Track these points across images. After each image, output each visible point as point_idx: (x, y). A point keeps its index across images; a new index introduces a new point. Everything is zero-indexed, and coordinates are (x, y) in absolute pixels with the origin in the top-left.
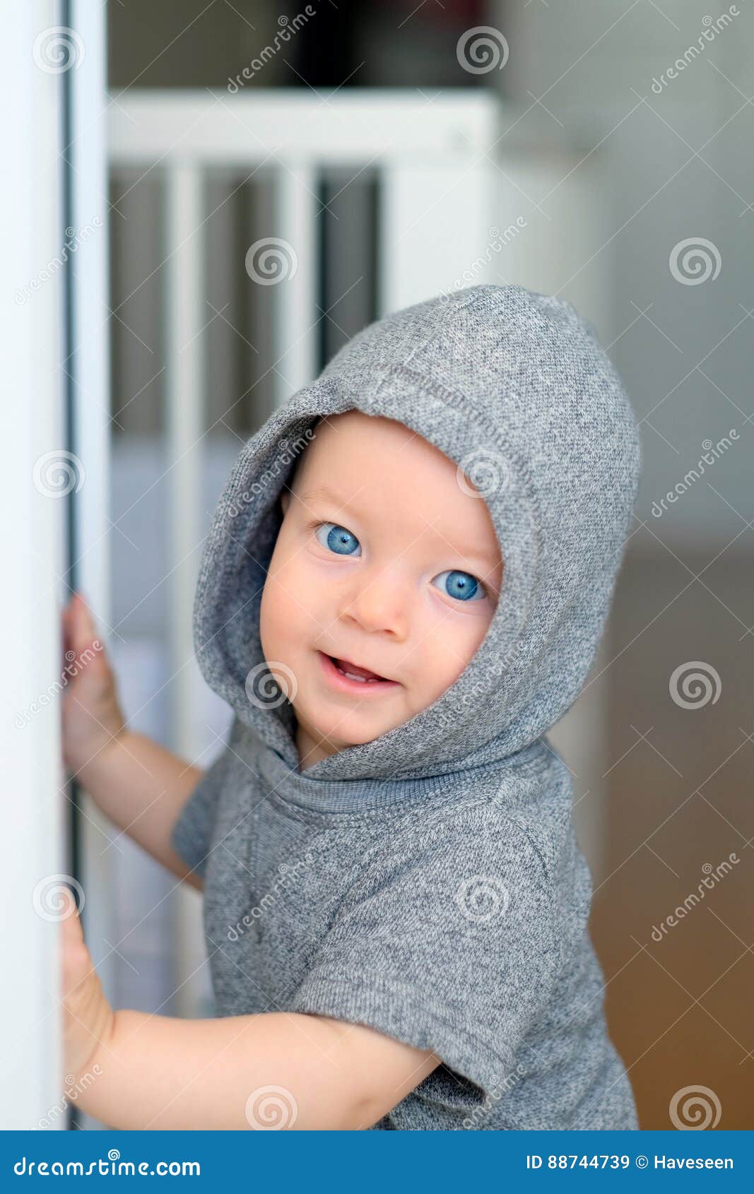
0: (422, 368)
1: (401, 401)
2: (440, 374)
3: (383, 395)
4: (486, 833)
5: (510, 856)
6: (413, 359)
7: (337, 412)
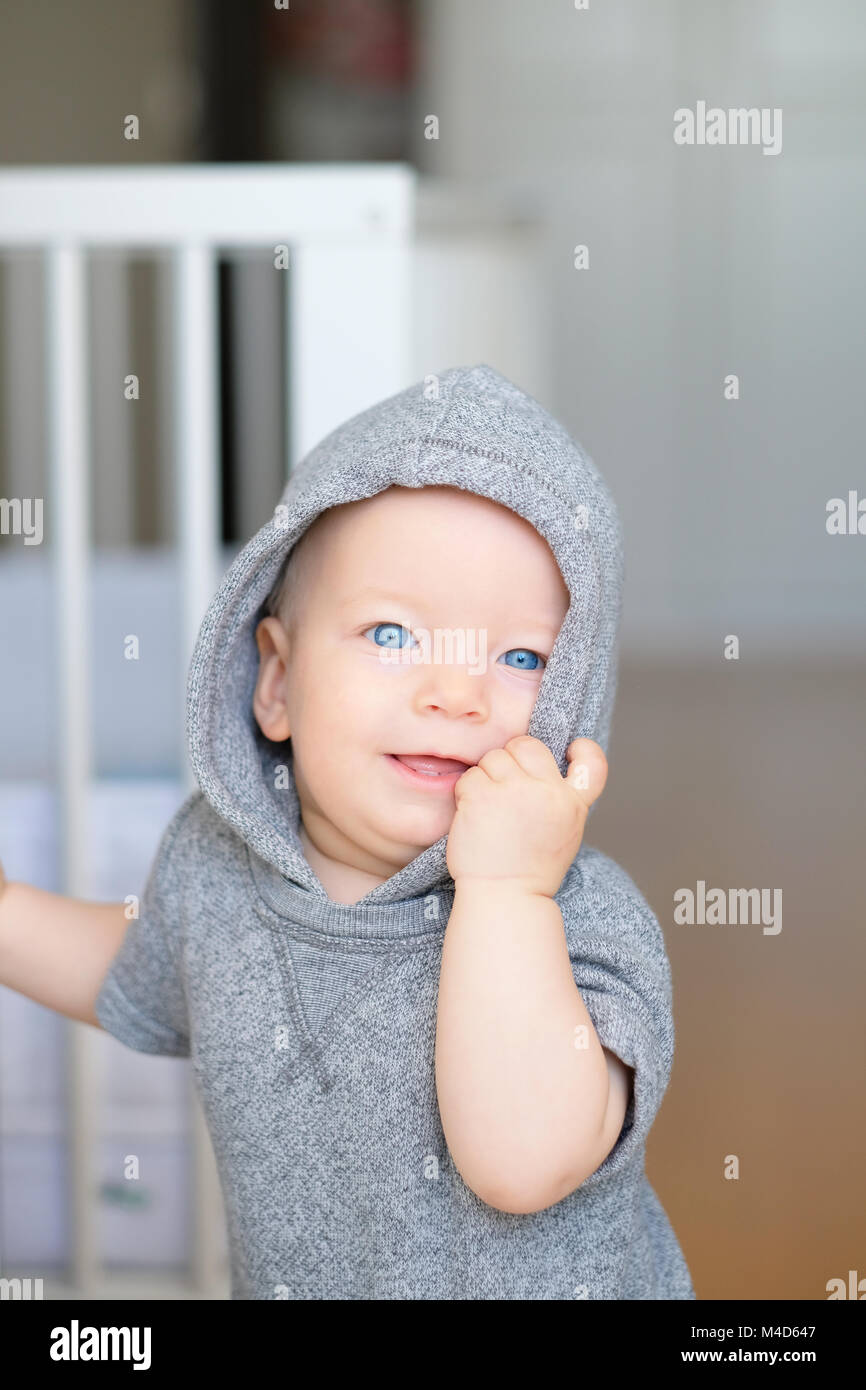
0: (452, 436)
1: (447, 465)
2: (472, 438)
3: (426, 462)
4: (594, 913)
5: (623, 927)
6: (437, 430)
7: (368, 495)
